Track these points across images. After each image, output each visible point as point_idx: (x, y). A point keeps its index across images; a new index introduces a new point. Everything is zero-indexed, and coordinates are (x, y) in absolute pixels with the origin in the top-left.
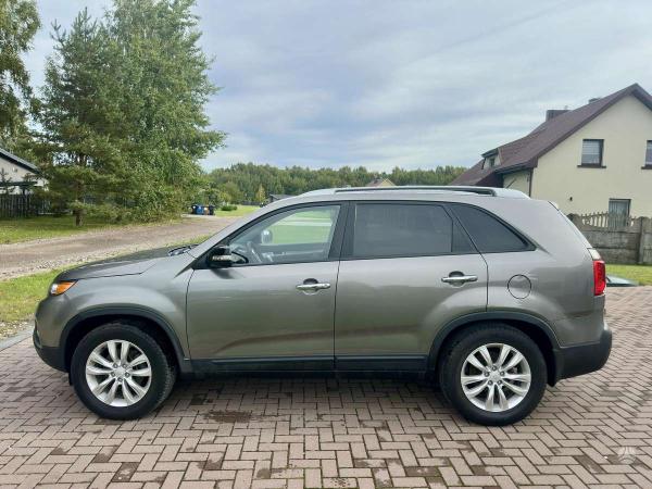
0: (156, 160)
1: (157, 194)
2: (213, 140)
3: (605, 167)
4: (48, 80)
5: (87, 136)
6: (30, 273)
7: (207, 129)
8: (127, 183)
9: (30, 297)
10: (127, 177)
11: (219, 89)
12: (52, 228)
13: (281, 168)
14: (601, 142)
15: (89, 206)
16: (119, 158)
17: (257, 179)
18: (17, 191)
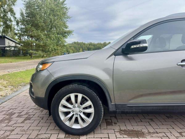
0: (53, 38)
1: (54, 49)
2: (69, 32)
4: (21, 16)
5: (33, 30)
6: (19, 71)
7: (68, 30)
8: (46, 45)
9: (21, 78)
10: (45, 43)
11: (71, 17)
12: (24, 59)
13: (86, 43)
15: (34, 52)
16: (43, 37)
17: (80, 46)
18: (13, 49)
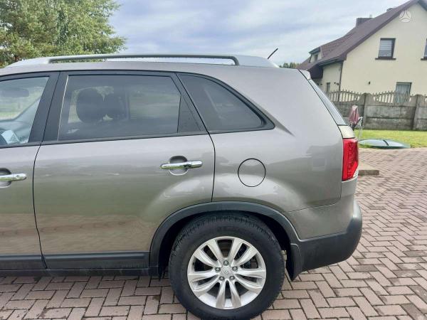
2: (117, 44)
3: (395, 59)
7: (112, 36)
11: (120, 6)
14: (393, 40)
